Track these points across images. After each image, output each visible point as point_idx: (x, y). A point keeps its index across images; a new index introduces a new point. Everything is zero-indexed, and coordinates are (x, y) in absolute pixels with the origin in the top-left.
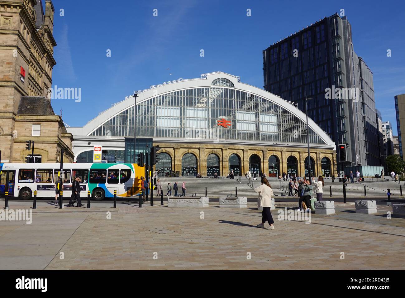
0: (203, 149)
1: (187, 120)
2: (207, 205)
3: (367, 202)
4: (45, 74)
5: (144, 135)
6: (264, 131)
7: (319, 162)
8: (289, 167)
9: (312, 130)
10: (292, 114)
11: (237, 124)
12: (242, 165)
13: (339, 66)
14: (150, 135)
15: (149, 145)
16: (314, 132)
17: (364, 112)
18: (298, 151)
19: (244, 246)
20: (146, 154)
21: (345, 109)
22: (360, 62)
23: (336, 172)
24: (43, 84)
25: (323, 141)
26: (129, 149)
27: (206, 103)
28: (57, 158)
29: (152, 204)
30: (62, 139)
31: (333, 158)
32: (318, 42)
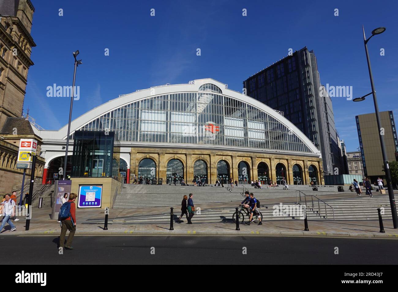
0: (190, 155)
1: (173, 124)
6: (252, 137)
7: (306, 170)
8: (278, 174)
9: (298, 139)
10: (279, 122)
11: (226, 131)
12: (231, 172)
16: (301, 141)
18: (286, 158)
23: (324, 179)
25: (309, 150)
31: (319, 165)
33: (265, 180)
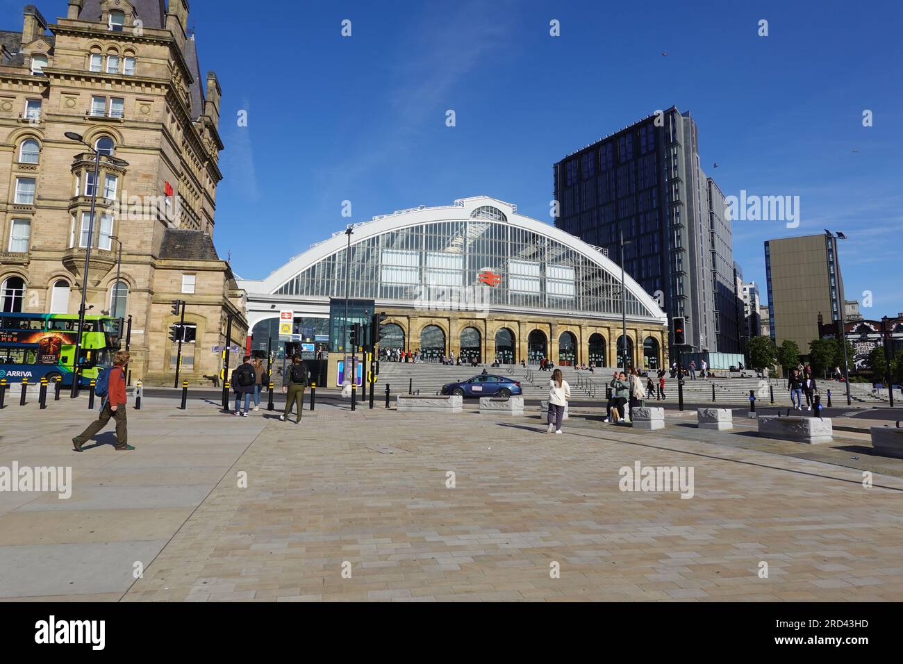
1: (430, 272)
2: (460, 410)
3: (716, 411)
4: (205, 195)
5: (362, 296)
6: (553, 292)
7: (639, 345)
8: (591, 351)
9: (630, 294)
10: (599, 267)
11: (511, 281)
12: (517, 346)
13: (677, 191)
14: (371, 296)
15: (369, 311)
16: (634, 297)
17: (714, 266)
18: (607, 325)
19: (519, 477)
20: (364, 325)
21: (683, 261)
22: (710, 186)
23: (668, 360)
24: (201, 210)
25: (647, 311)
26: (337, 317)
27: (461, 246)
28: (220, 329)
29: (371, 406)
30: (229, 299)
31: (663, 338)
32: (644, 152)
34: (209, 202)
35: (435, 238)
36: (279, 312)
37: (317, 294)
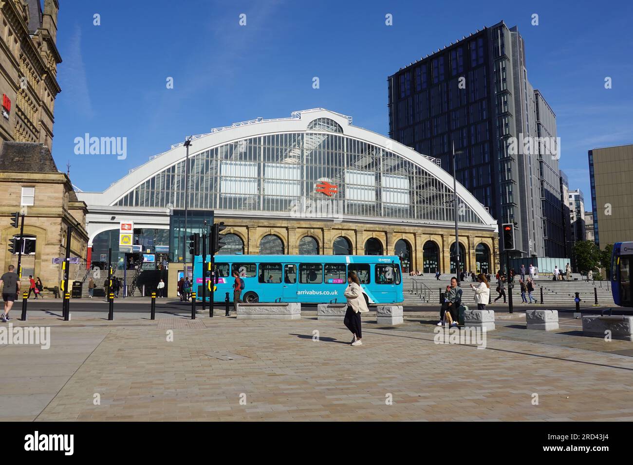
0: (294, 228)
1: (269, 182)
2: (299, 316)
3: (544, 313)
4: (43, 107)
5: (201, 207)
6: (388, 201)
7: (471, 251)
8: (426, 257)
9: (462, 202)
10: (432, 176)
11: (347, 191)
12: (354, 253)
13: (505, 103)
14: (211, 207)
15: (208, 222)
16: (466, 205)
17: (541, 174)
18: (440, 233)
19: (355, 379)
20: (203, 235)
21: (512, 170)
22: (537, 98)
23: (499, 266)
24: (40, 123)
25: (479, 219)
26: (177, 227)
27: (299, 157)
28: (60, 241)
29: (211, 315)
30: (69, 211)
31: (494, 244)
32: (474, 65)
33: (406, 266)
34: (48, 114)
35: (273, 149)
36: (119, 223)
37: (157, 205)
